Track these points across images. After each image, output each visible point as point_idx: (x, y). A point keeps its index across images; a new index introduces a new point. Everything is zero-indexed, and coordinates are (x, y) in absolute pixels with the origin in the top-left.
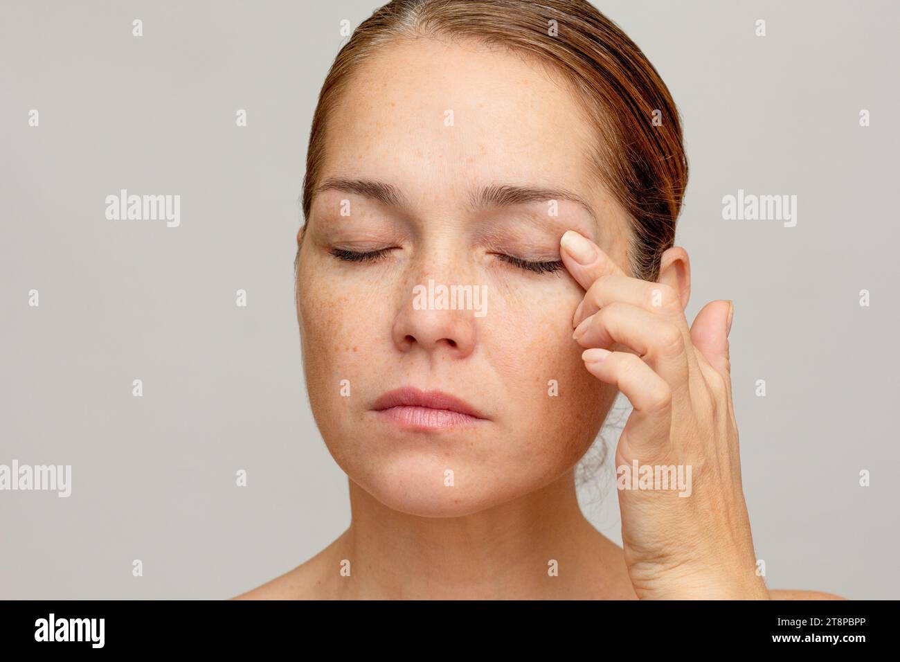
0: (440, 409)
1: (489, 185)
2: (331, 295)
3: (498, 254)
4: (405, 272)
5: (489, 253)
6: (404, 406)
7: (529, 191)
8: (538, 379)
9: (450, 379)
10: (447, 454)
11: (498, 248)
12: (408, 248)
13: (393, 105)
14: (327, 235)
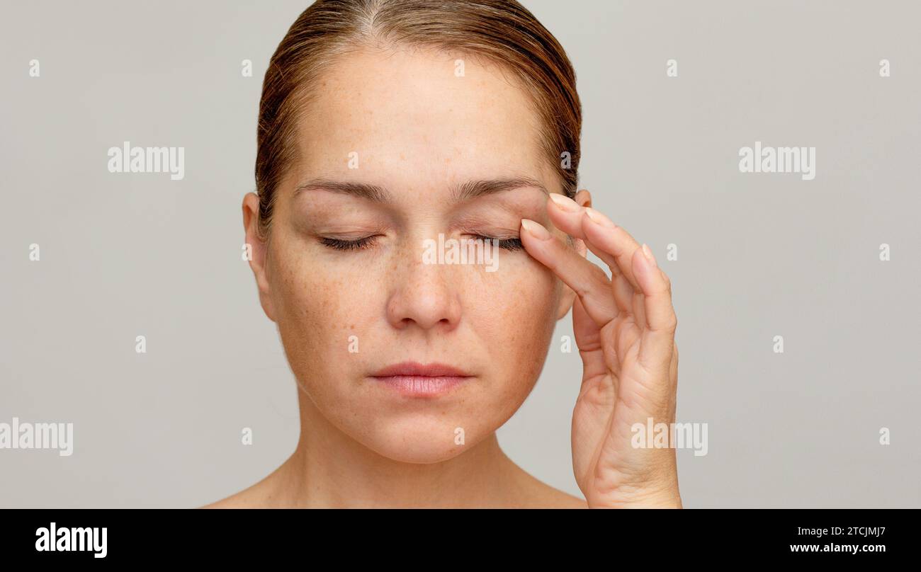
0: (435, 377)
1: (466, 181)
2: (325, 280)
3: (472, 234)
4: (392, 258)
5: (463, 234)
6: (403, 376)
7: (501, 182)
8: (513, 339)
9: (445, 351)
10: (444, 413)
11: (472, 230)
12: (392, 235)
13: (371, 113)
14: (314, 227)
